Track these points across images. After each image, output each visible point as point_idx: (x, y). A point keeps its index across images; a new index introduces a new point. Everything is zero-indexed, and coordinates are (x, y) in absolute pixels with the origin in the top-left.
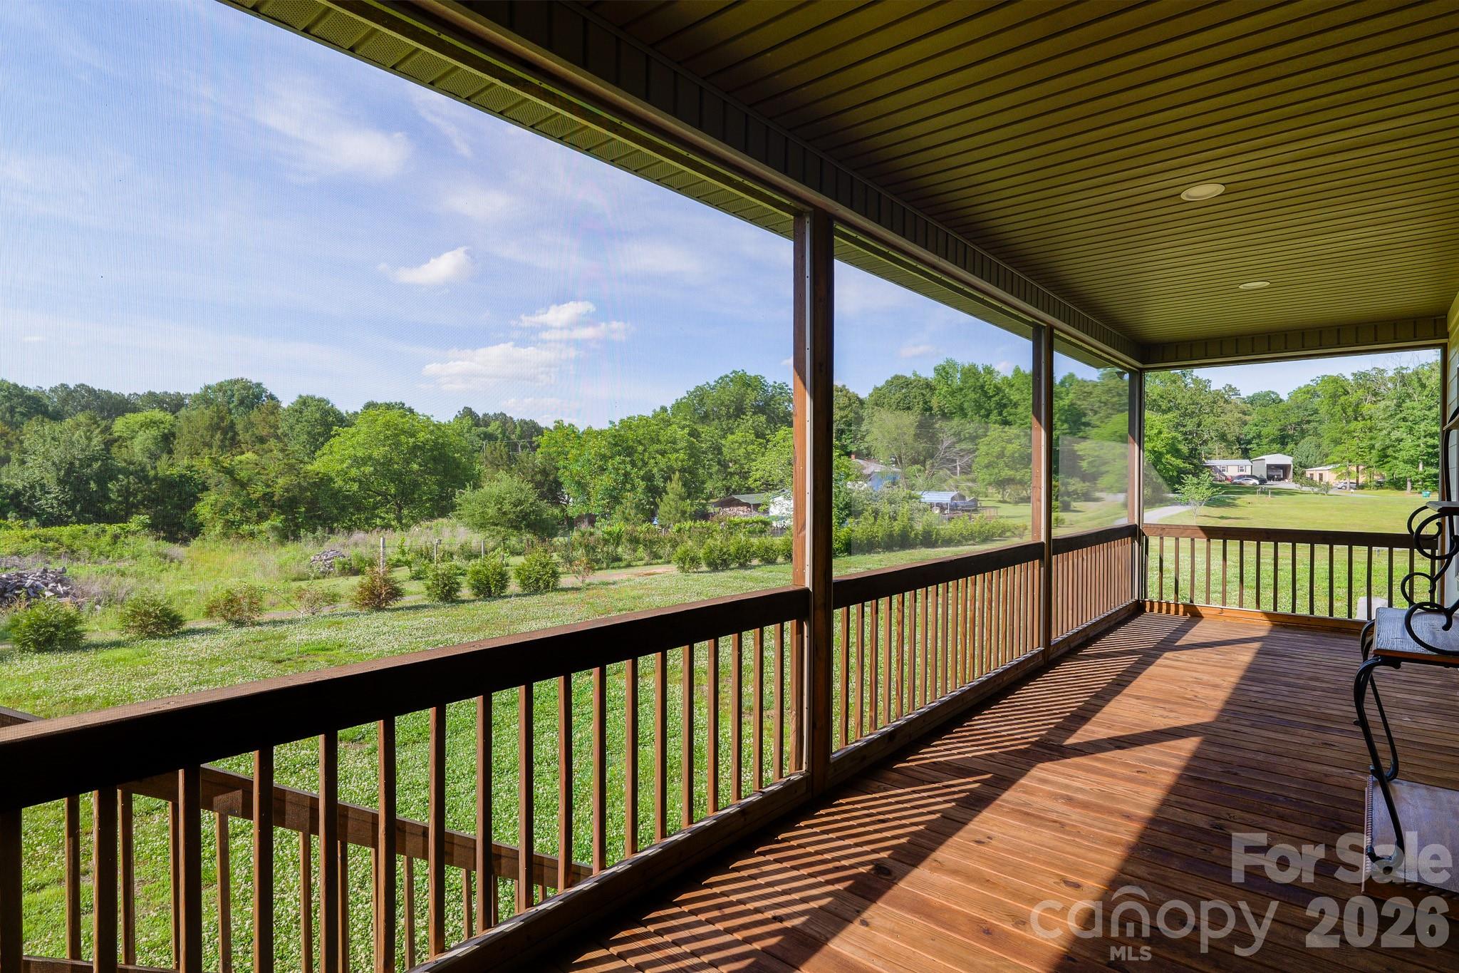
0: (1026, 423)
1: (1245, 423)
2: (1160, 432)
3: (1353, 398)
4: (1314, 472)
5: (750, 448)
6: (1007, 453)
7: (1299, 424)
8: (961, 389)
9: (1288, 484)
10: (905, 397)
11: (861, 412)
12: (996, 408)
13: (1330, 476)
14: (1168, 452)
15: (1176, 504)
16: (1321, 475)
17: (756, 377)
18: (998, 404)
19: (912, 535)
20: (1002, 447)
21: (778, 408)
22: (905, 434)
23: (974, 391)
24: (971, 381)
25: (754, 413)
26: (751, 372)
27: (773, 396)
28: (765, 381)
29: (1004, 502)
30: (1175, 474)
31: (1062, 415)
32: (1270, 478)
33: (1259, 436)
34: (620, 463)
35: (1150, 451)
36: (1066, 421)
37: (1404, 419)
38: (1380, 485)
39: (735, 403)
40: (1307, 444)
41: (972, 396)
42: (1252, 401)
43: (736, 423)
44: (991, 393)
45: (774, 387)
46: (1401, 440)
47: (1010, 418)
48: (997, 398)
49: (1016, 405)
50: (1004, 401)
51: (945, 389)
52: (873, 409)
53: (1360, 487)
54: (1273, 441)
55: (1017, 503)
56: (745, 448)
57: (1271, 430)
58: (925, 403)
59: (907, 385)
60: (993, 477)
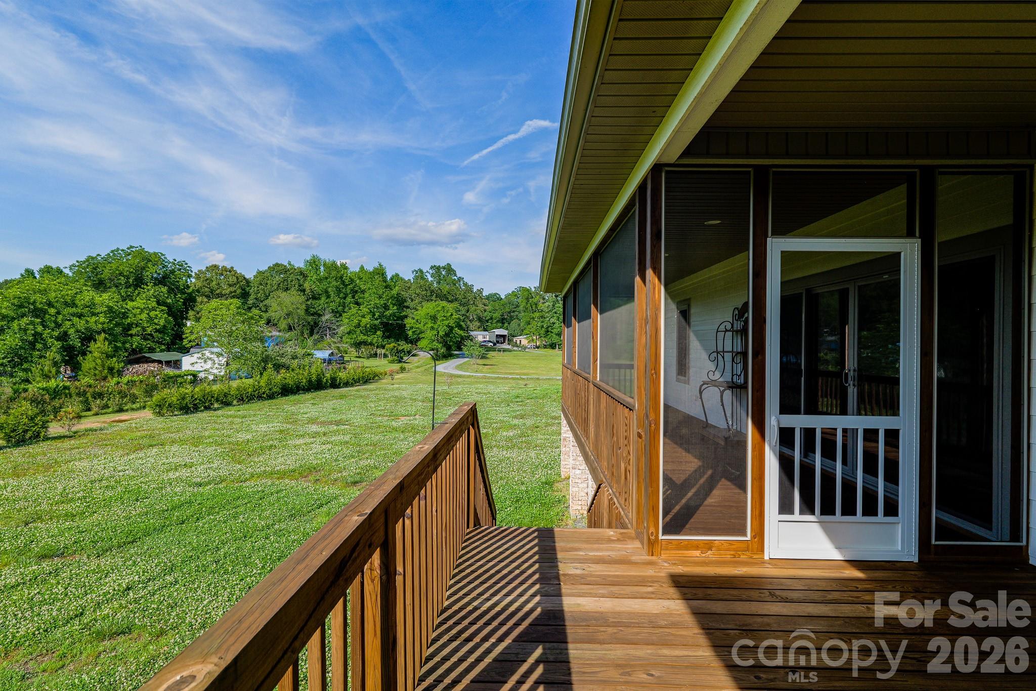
0: (371, 305)
1: (485, 311)
2: (452, 315)
3: (535, 300)
4: (517, 339)
5: (153, 314)
6: (362, 324)
7: (510, 313)
8: (326, 278)
9: (505, 346)
10: (284, 280)
11: (247, 289)
12: (350, 293)
13: (525, 342)
14: (456, 327)
15: (458, 357)
16: (520, 341)
17: (155, 254)
18: (352, 290)
19: (324, 380)
20: (359, 320)
21: (178, 282)
22: (298, 309)
23: (336, 280)
24: (334, 273)
25: (155, 284)
26: (150, 249)
27: (173, 272)
28: (165, 258)
29: (360, 357)
30: (459, 340)
31: (393, 300)
32: (498, 342)
33: (491, 318)
34: (28, 324)
35: (447, 326)
36: (394, 305)
37: (556, 313)
38: (545, 347)
39: (135, 274)
40: (514, 324)
41: (334, 283)
42: (488, 298)
43: (137, 292)
44: (347, 282)
45: (174, 264)
46: (554, 323)
47: (360, 301)
48: (351, 286)
49: (363, 292)
50: (356, 289)
51: (315, 277)
52: (258, 287)
53: (538, 347)
54: (498, 321)
55: (368, 358)
56: (148, 314)
57: (497, 315)
58: (300, 286)
59: (286, 271)
60: (353, 340)
